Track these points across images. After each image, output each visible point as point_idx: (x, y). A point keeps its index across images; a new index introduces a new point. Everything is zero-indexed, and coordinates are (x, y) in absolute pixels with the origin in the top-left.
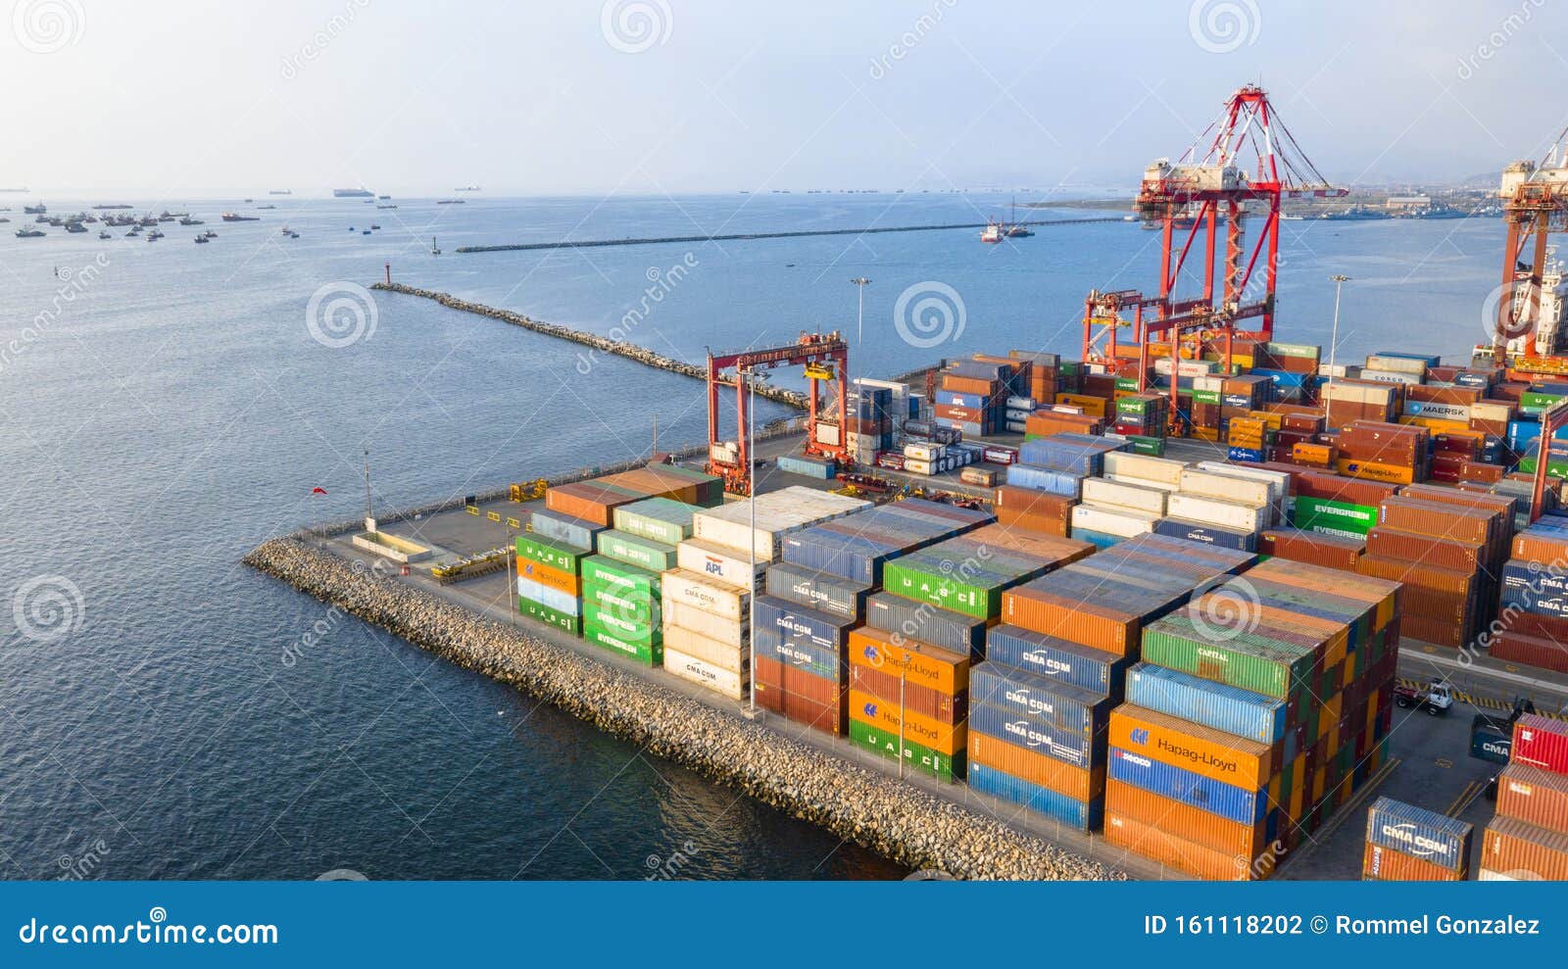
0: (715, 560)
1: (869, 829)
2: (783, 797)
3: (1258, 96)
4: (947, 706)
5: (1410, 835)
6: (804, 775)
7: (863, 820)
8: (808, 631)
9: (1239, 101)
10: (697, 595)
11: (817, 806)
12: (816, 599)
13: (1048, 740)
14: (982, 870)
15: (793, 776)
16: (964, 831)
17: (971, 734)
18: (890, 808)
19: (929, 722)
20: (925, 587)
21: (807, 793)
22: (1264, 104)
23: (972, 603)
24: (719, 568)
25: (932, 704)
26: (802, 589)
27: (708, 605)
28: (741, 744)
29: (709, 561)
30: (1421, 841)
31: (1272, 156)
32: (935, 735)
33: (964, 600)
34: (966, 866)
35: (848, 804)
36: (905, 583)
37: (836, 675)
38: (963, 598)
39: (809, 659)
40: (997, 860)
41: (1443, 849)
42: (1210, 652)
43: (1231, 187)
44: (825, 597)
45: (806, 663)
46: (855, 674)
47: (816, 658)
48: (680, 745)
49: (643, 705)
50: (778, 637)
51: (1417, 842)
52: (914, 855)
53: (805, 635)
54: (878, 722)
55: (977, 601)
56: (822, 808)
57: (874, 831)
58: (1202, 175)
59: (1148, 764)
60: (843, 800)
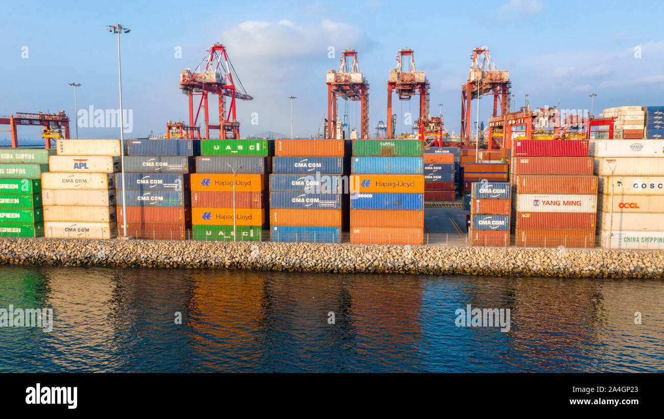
0: (81, 160)
1: (234, 263)
2: (173, 263)
3: (221, 47)
4: (258, 199)
5: (491, 190)
6: (181, 250)
7: (228, 259)
8: (160, 182)
9: (214, 50)
10: (72, 181)
11: (197, 261)
12: (160, 167)
13: (317, 200)
14: (308, 260)
15: (174, 252)
16: (290, 248)
17: (271, 211)
18: (242, 250)
19: (246, 212)
20: (228, 147)
21: (188, 257)
22: (224, 51)
23: (258, 149)
24: (85, 165)
25: (248, 200)
26: (149, 164)
27: (82, 185)
28: (131, 247)
29: (76, 162)
30: (495, 191)
31: (230, 74)
32: (251, 217)
33: (253, 149)
34: (298, 261)
35: (216, 256)
36: (215, 149)
37: (181, 203)
38: (252, 148)
39: (161, 199)
40: (313, 254)
41: (503, 191)
42: (386, 143)
43: (219, 82)
44: (166, 164)
45: (160, 202)
46: (195, 198)
47: (167, 197)
48: (86, 258)
49: (47, 247)
50: (139, 192)
51: (493, 192)
52: (267, 265)
53: (158, 185)
54: (213, 221)
55: (261, 147)
56: (200, 262)
57: (238, 263)
58: (206, 75)
59: (371, 196)
60: (212, 254)
